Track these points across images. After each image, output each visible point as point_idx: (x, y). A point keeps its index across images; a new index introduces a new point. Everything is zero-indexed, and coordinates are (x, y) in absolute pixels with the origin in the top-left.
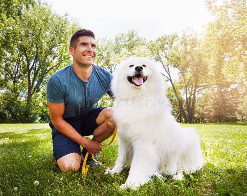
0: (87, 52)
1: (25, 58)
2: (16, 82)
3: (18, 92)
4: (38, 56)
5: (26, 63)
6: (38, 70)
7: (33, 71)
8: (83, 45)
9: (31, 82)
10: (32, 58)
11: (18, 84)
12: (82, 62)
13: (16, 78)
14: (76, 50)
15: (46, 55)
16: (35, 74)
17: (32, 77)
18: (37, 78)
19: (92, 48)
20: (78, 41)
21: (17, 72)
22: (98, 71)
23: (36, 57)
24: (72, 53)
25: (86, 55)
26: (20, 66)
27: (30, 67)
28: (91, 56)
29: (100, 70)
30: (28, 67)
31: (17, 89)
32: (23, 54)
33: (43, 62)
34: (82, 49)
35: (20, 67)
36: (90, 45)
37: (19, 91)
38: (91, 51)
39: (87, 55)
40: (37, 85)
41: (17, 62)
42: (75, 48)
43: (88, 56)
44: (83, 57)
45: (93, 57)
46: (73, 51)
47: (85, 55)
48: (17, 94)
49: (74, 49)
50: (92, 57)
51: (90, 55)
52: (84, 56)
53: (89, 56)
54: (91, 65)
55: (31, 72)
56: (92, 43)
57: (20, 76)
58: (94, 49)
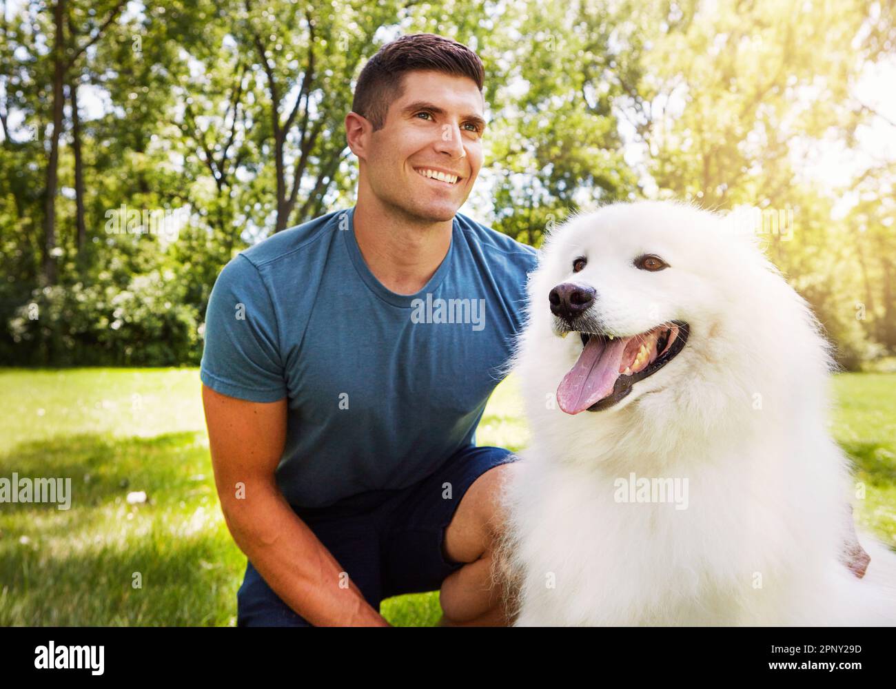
0: (434, 155)
1: (262, 78)
2: (229, 184)
3: (235, 228)
4: (317, 67)
5: (267, 100)
6: (318, 128)
7: (294, 134)
8: (419, 115)
9: (289, 179)
10: (292, 74)
11: (236, 191)
12: (402, 197)
13: (229, 166)
14: (380, 132)
15: (351, 62)
16: (307, 146)
17: (291, 158)
18: (315, 160)
19: (463, 135)
20: (399, 92)
21: (231, 141)
22: (484, 247)
23: (309, 71)
24: (360, 145)
25: (426, 168)
26: (244, 112)
27: (284, 118)
28: (452, 174)
29: (496, 246)
30: (275, 116)
31: (230, 216)
32: (256, 62)
33: (339, 94)
34: (413, 134)
35: (244, 118)
36: (455, 122)
37: (238, 220)
38: (458, 154)
39: (433, 169)
40: (312, 196)
41: (231, 98)
42: (378, 124)
43: (435, 175)
44: (410, 175)
45: (459, 179)
46: (364, 138)
47: (422, 164)
48: (232, 234)
49: (369, 127)
50: (454, 179)
51: (446, 172)
52: (417, 168)
53: (441, 176)
54: (444, 220)
55: (289, 137)
56: (467, 113)
57: (243, 157)
58: (474, 140)
